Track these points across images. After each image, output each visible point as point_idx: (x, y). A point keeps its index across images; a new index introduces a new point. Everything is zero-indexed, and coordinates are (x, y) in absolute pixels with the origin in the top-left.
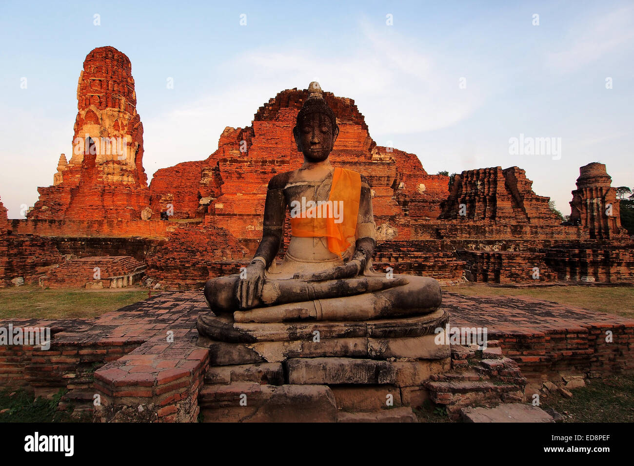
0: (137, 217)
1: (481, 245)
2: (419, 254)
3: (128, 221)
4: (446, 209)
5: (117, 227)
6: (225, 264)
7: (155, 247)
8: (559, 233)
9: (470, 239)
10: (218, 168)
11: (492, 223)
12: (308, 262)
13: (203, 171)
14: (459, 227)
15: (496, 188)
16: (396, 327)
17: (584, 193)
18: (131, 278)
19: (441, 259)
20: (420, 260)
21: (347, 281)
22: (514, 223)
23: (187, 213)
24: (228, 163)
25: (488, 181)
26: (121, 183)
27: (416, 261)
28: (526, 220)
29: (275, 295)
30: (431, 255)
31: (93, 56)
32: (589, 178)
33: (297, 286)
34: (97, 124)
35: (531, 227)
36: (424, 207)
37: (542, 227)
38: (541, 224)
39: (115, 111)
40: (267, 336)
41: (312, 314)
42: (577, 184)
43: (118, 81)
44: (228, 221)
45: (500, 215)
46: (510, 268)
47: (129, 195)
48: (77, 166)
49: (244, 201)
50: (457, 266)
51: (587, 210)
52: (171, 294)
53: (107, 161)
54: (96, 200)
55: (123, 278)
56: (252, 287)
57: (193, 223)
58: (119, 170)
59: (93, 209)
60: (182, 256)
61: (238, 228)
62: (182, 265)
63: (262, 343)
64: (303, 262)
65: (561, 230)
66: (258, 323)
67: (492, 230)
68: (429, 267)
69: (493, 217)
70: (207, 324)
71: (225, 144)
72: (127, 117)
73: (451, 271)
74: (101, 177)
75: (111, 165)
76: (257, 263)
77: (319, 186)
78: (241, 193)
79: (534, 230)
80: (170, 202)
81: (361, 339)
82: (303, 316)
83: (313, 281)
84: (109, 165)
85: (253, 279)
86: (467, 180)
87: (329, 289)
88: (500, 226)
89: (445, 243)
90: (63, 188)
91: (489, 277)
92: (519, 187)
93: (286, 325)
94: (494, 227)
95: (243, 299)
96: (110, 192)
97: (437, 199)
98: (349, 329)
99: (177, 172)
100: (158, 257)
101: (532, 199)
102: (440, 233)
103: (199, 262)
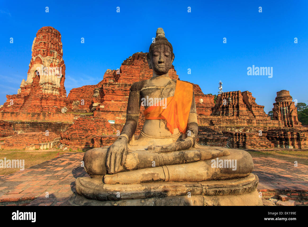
0: (59, 112)
1: (233, 129)
2: (205, 133)
3: (54, 114)
4: (214, 111)
5: (48, 116)
6: (103, 137)
7: (67, 128)
8: (270, 123)
9: (227, 126)
10: (103, 87)
11: (237, 118)
12: (155, 138)
13: (95, 90)
14: (222, 120)
15: (238, 101)
16: (223, 187)
17: (280, 104)
18: (52, 144)
19: (216, 136)
20: (206, 136)
21: (186, 152)
22: (248, 118)
23: (86, 111)
24: (108, 85)
25: (235, 98)
26: (52, 94)
27: (204, 137)
28: (253, 117)
29: (135, 163)
30: (211, 134)
31: (42, 31)
32: (282, 97)
33: (150, 156)
34: (41, 64)
35: (256, 120)
36: (203, 110)
37: (261, 121)
38: (261, 119)
39: (51, 58)
40: (129, 196)
41: (162, 177)
42: (275, 100)
43: (54, 43)
44: (106, 114)
45: (241, 114)
46: (250, 141)
47: (56, 100)
48: (29, 85)
49: (115, 105)
50: (224, 140)
51: (281, 112)
52: (69, 156)
53: (45, 83)
54: (38, 103)
55: (47, 144)
56: (118, 157)
57: (88, 115)
58: (51, 88)
59: (35, 107)
60: (80, 132)
61: (111, 118)
62: (80, 138)
63: (125, 201)
64: (153, 138)
65: (271, 122)
66: (122, 184)
67: (238, 121)
68: (211, 140)
69: (238, 115)
70: (83, 186)
71: (107, 77)
72: (57, 61)
73: (221, 142)
74: (41, 91)
75: (47, 85)
76: (123, 139)
77: (163, 89)
78: (114, 100)
79: (258, 122)
80: (78, 105)
81: (198, 196)
82: (155, 179)
83: (162, 152)
84: (46, 85)
85: (119, 151)
86: (224, 97)
87: (174, 158)
88: (241, 120)
89: (216, 127)
90: (20, 96)
91: (240, 145)
92: (250, 101)
93: (143, 186)
94: (239, 120)
95: (111, 166)
96: (46, 99)
97: (209, 106)
98: (189, 189)
99: (82, 90)
100: (68, 133)
101: (256, 106)
102: (213, 122)
103: (89, 136)
